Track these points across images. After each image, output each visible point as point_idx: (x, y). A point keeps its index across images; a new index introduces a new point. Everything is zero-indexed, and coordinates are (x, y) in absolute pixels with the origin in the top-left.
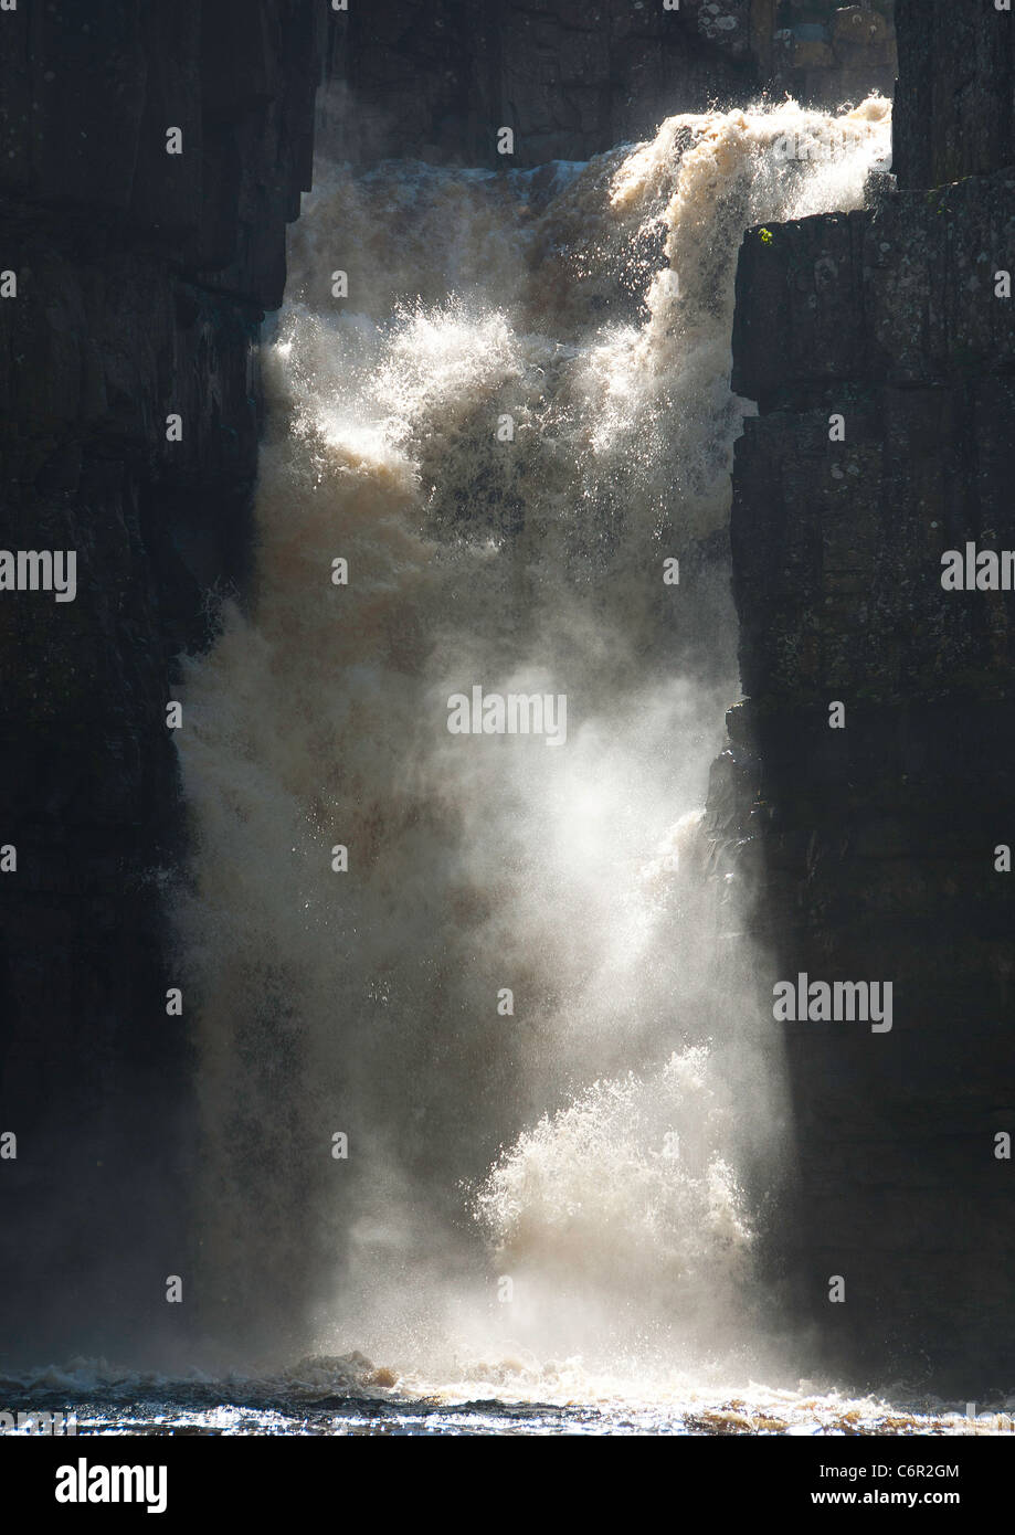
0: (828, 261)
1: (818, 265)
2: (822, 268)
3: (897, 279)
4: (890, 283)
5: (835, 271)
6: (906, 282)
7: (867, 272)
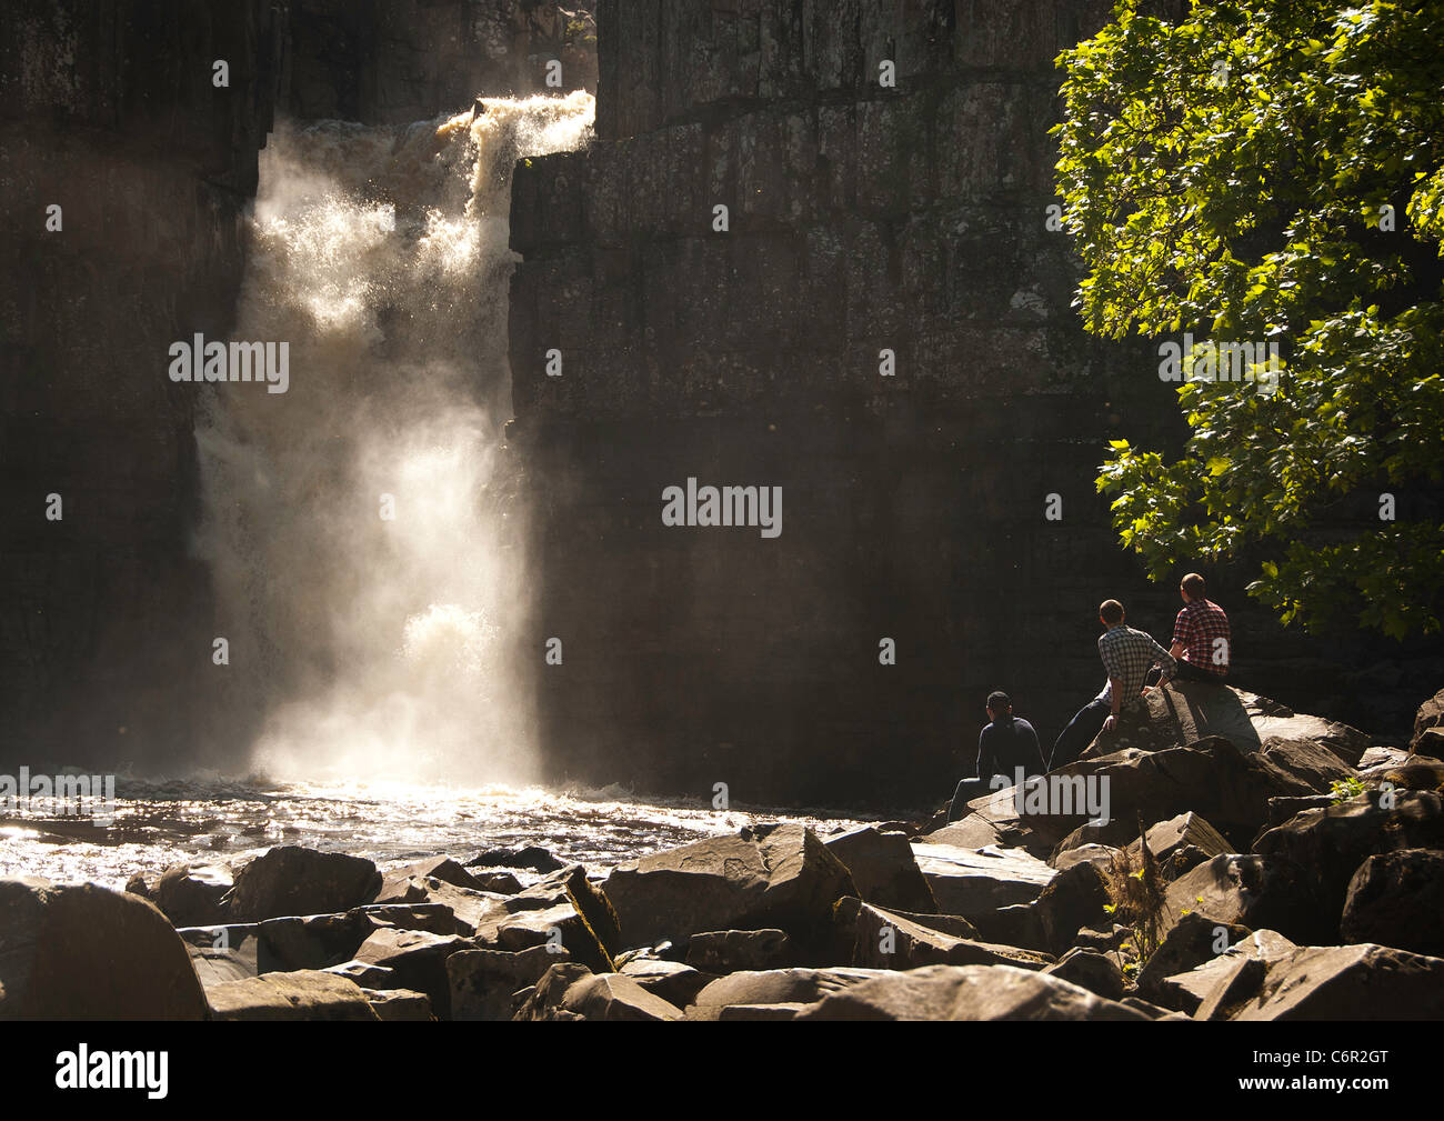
0: (563, 179)
1: (557, 180)
2: (559, 182)
3: (600, 189)
4: (597, 191)
5: (566, 184)
6: (605, 191)
7: (584, 185)
